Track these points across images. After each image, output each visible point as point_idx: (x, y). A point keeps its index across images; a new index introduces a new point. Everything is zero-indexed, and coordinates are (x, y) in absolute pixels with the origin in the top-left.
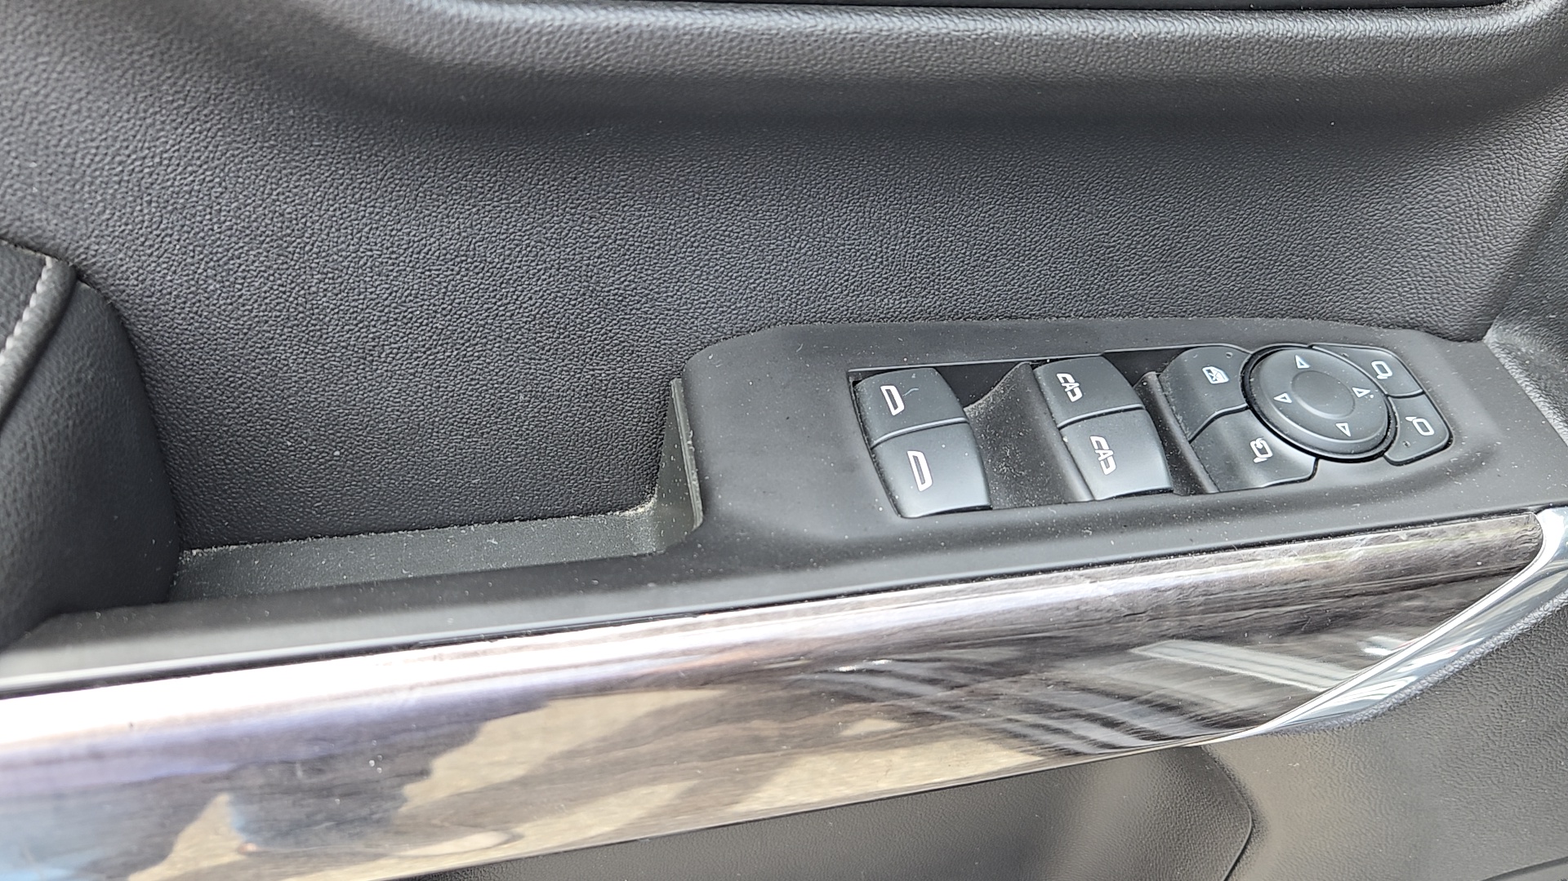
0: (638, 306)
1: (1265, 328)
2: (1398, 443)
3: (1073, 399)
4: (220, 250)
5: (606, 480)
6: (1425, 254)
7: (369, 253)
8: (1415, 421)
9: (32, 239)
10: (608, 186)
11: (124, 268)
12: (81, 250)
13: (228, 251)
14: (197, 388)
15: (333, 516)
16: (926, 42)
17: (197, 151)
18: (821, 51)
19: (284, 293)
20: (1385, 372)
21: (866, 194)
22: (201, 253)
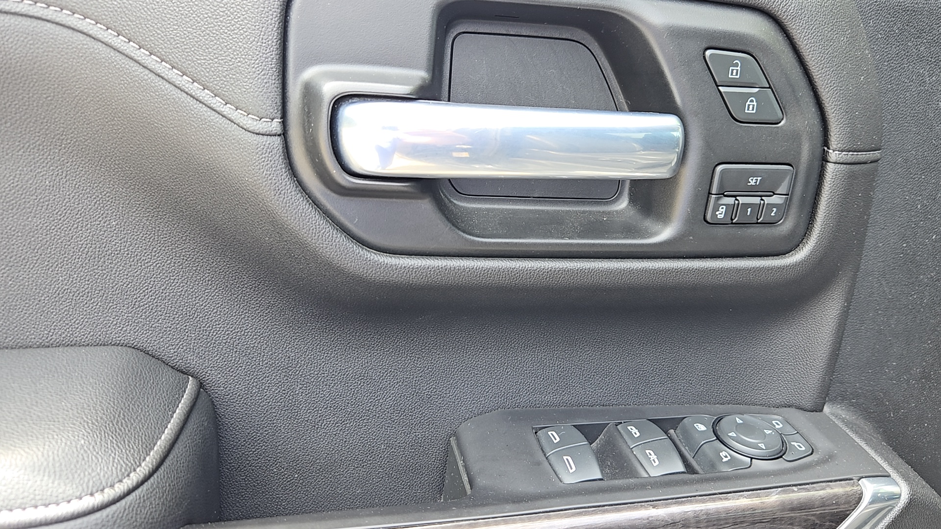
0: (437, 400)
1: (720, 408)
2: (789, 452)
3: (636, 436)
4: (261, 373)
5: (419, 491)
6: (786, 370)
7: (323, 375)
8: (796, 444)
9: (185, 368)
10: (426, 343)
11: (219, 382)
12: (204, 373)
13: (264, 374)
14: (239, 441)
15: (290, 510)
16: (558, 271)
17: (260, 329)
18: (518, 275)
19: (284, 394)
20: (778, 425)
21: (535, 346)
22: (253, 375)
